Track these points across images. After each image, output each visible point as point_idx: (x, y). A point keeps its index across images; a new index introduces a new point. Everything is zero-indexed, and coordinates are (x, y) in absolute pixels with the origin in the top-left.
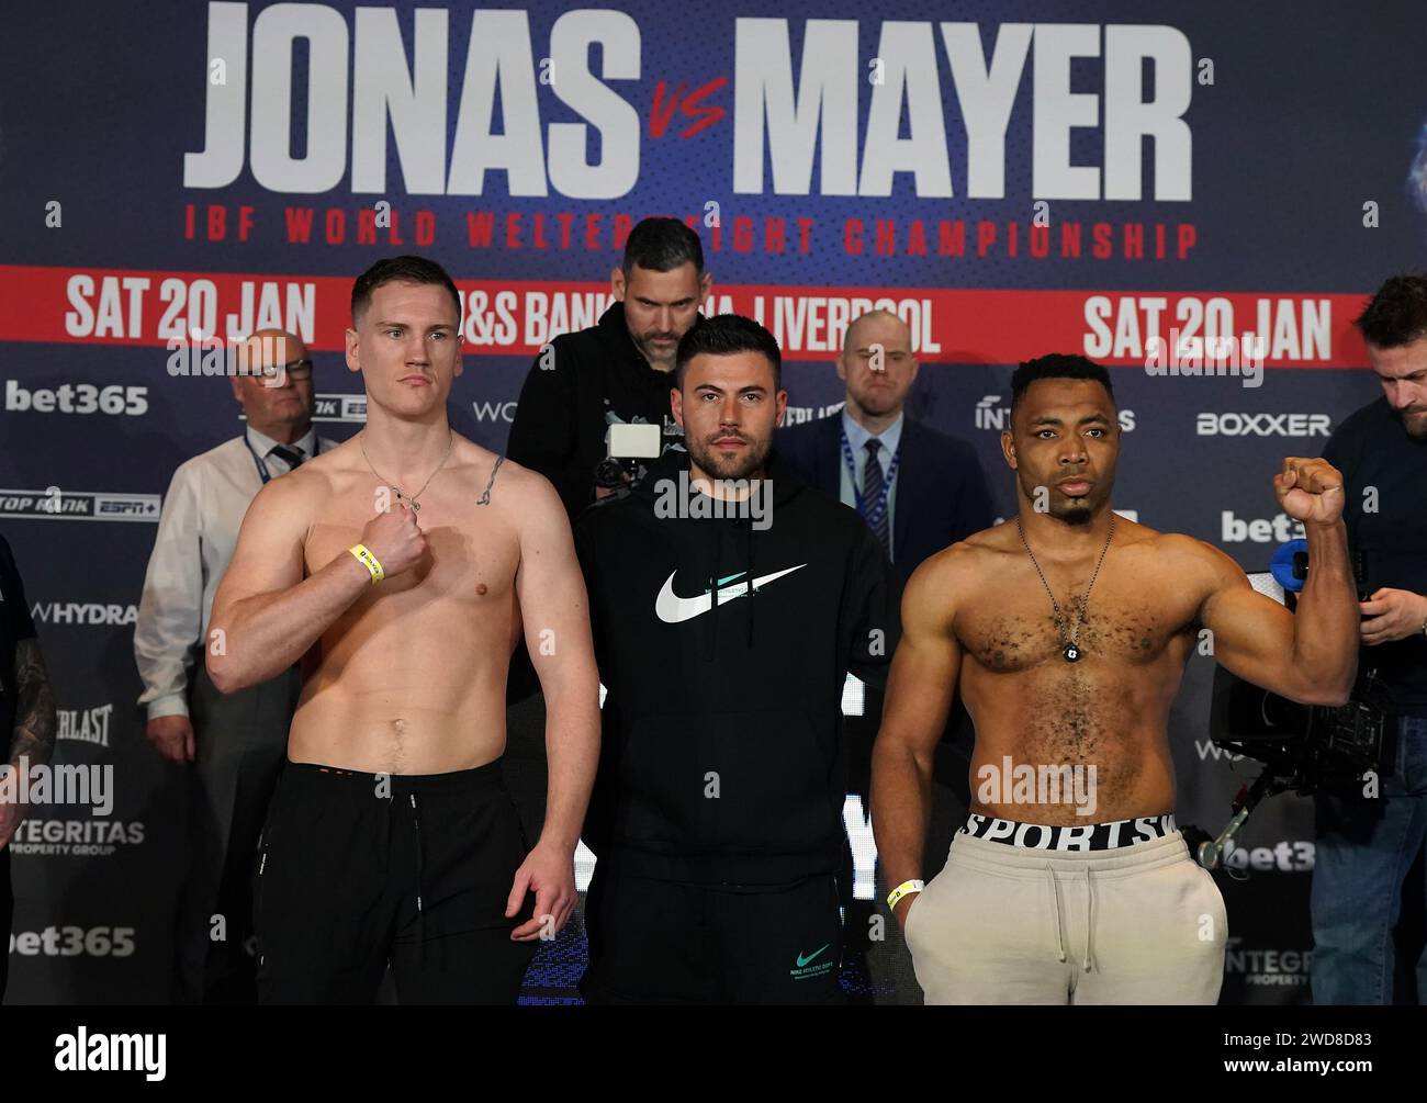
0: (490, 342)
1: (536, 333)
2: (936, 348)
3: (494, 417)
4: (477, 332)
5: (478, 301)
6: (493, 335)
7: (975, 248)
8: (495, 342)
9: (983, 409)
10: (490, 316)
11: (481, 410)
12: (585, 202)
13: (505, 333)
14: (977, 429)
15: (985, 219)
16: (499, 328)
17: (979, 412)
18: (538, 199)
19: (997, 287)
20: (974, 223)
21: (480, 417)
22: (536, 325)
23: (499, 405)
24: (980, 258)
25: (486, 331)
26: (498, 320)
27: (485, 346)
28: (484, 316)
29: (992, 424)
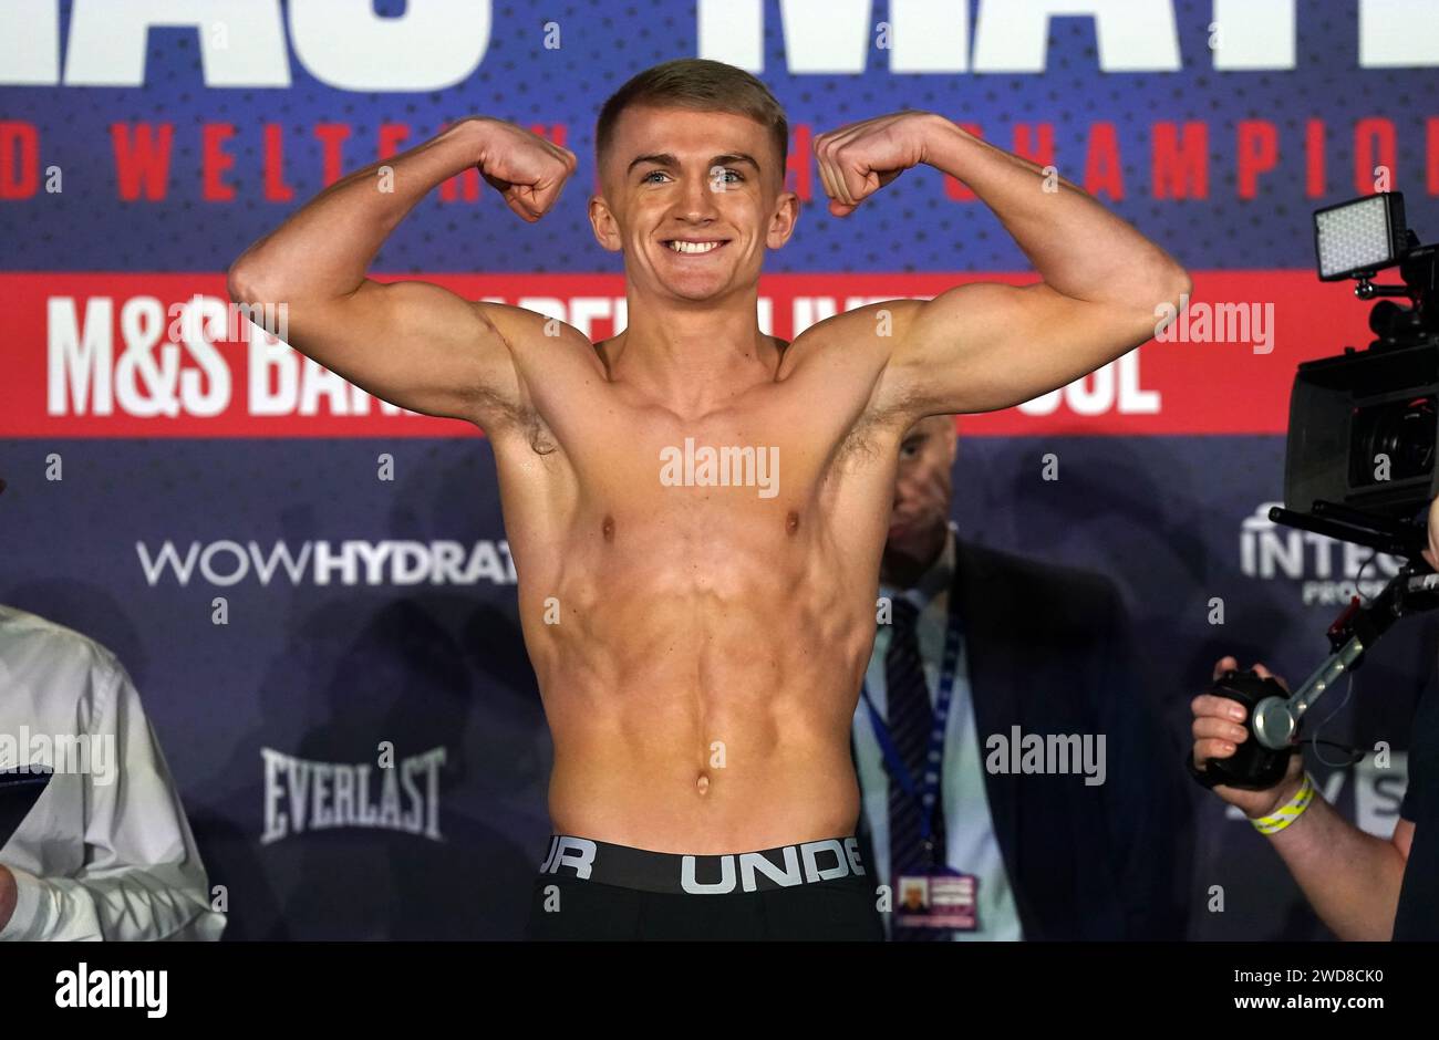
0: (171, 409)
1: (274, 388)
2: (1149, 403)
3: (183, 575)
4: (143, 389)
5: (143, 321)
6: (177, 393)
7: (1231, 179)
8: (183, 412)
9: (1257, 534)
10: (171, 354)
11: (154, 560)
12: (375, 98)
13: (205, 387)
14: (1244, 578)
15: (1253, 115)
16: (191, 379)
17: (1247, 543)
18: (270, 93)
19: (1283, 265)
20: (1229, 125)
21: (153, 575)
22: (274, 371)
23: (194, 549)
24: (1243, 202)
25: (161, 386)
26: (188, 360)
27: (161, 418)
28: (156, 352)
29: (1278, 567)
